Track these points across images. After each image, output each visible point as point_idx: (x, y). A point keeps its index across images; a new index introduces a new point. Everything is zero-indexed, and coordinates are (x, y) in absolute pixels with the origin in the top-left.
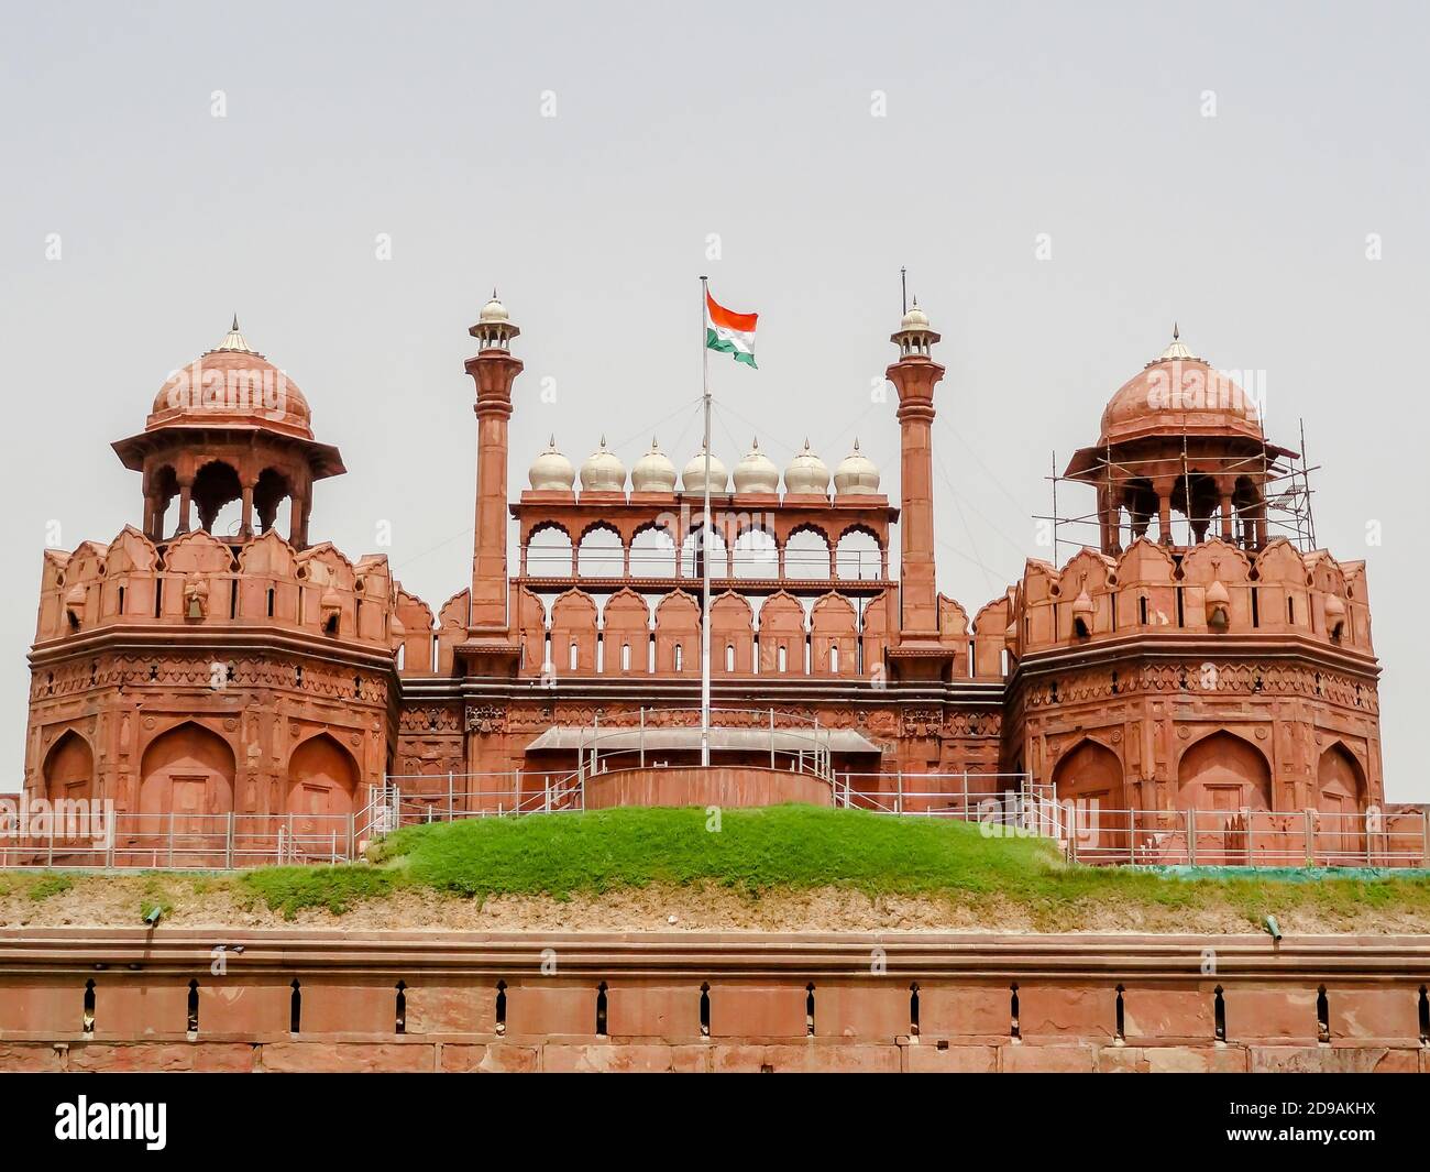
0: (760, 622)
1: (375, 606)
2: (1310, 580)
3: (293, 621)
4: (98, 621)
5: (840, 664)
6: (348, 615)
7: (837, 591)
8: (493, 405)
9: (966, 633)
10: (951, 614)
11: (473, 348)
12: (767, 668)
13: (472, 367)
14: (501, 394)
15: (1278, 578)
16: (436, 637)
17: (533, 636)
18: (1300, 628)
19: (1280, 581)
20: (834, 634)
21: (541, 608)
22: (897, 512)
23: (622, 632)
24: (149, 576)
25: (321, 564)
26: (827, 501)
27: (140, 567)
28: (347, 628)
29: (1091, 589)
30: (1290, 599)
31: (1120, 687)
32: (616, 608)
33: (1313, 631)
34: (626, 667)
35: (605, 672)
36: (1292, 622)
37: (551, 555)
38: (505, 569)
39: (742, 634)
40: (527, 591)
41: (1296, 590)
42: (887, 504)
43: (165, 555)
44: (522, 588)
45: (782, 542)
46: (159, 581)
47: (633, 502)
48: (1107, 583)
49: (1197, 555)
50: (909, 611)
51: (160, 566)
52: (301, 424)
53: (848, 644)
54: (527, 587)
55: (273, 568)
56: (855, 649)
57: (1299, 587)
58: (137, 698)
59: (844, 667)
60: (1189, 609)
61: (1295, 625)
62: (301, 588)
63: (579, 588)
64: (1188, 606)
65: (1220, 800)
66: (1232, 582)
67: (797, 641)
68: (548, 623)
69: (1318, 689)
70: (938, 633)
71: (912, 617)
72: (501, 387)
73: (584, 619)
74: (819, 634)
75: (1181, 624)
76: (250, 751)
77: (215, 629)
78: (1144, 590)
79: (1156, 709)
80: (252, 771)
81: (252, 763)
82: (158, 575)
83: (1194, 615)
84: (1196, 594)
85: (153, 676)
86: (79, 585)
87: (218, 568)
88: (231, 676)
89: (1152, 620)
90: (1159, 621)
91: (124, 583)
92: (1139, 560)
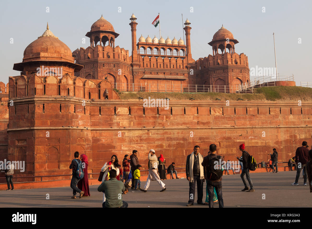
3: (121, 59)
4: (94, 58)
7: (180, 58)
8: (133, 30)
11: (130, 21)
13: (130, 24)
17: (141, 62)
19: (243, 59)
20: (180, 63)
23: (153, 62)
27: (101, 50)
28: (126, 60)
29: (219, 59)
30: (244, 61)
31: (225, 72)
32: (152, 59)
36: (244, 64)
37: (142, 51)
39: (168, 63)
40: (140, 56)
43: (104, 49)
48: (222, 58)
49: (234, 55)
53: (181, 65)
55: (119, 51)
57: (245, 59)
58: (102, 69)
59: (181, 68)
62: (122, 54)
63: (147, 56)
66: (238, 59)
67: (175, 64)
70: (192, 64)
71: (189, 61)
72: (135, 27)
73: (148, 60)
74: (178, 63)
75: (232, 64)
76: (118, 77)
77: (112, 60)
78: (228, 59)
79: (230, 74)
80: (118, 80)
81: (118, 79)
82: (103, 52)
83: (234, 63)
84: (234, 60)
85: (104, 66)
86: (89, 53)
87: (111, 51)
88: (114, 67)
89: (229, 63)
90: (230, 63)
91: (98, 53)
92: (227, 55)
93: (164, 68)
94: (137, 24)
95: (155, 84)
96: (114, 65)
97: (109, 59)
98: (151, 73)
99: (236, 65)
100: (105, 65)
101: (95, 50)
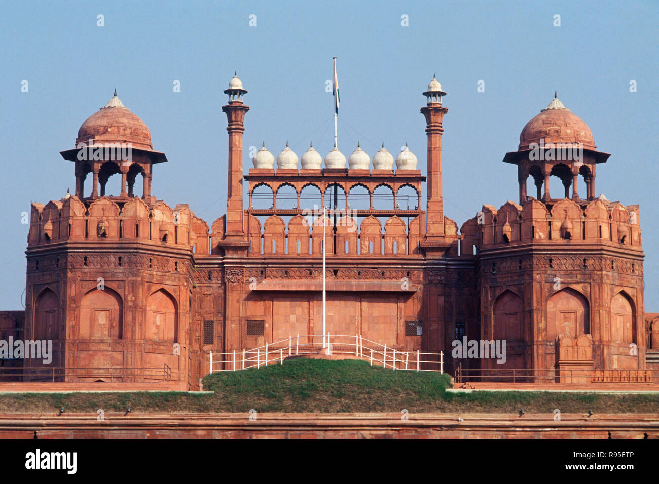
0: (361, 230)
1: (183, 229)
2: (610, 217)
3: (147, 238)
4: (59, 238)
5: (398, 249)
6: (172, 234)
7: (397, 215)
8: (236, 128)
9: (457, 235)
10: (450, 226)
12: (364, 252)
13: (225, 109)
14: (239, 122)
15: (595, 217)
16: (210, 237)
17: (255, 237)
18: (605, 240)
19: (596, 218)
20: (395, 236)
21: (259, 224)
22: (425, 178)
23: (297, 235)
24: (82, 218)
25: (159, 211)
26: (392, 172)
27: (78, 215)
28: (171, 240)
29: (510, 221)
30: (600, 227)
31: (523, 267)
32: (294, 224)
33: (611, 241)
34: (299, 251)
35: (289, 254)
36: (601, 237)
38: (242, 205)
39: (352, 236)
40: (253, 216)
41: (603, 222)
42: (420, 175)
43: (89, 209)
44: (250, 215)
45: (371, 192)
46: (87, 221)
47: (302, 174)
48: (518, 219)
49: (558, 207)
50: (431, 225)
51: (87, 213)
52: (148, 142)
53: (401, 240)
54: (253, 214)
55: (138, 215)
56: (405, 242)
57: (605, 221)
58: (79, 274)
59: (399, 252)
60: (554, 232)
61: (602, 239)
62: (150, 223)
63: (277, 214)
64: (553, 230)
65: (566, 318)
66: (574, 219)
67: (378, 239)
68: (262, 231)
69: (613, 267)
70: (444, 235)
71: (432, 227)
72: (239, 119)
73: (280, 229)
74: (388, 236)
75: (550, 238)
76: (129, 298)
77: (112, 243)
78: (534, 223)
79: (538, 277)
80: (130, 307)
81: (130, 304)
82: (86, 218)
83: (556, 235)
84: (557, 224)
85: (85, 264)
86: (50, 221)
87: (113, 214)
88: (120, 264)
89: (537, 237)
90: (540, 237)
91: (71, 222)
92: (532, 209)
93: (335, 253)
94: (246, 109)
95: (299, 311)
96: (120, 259)
97: (104, 239)
98: (287, 273)
99: (565, 241)
100: (90, 259)
101: (63, 213)
